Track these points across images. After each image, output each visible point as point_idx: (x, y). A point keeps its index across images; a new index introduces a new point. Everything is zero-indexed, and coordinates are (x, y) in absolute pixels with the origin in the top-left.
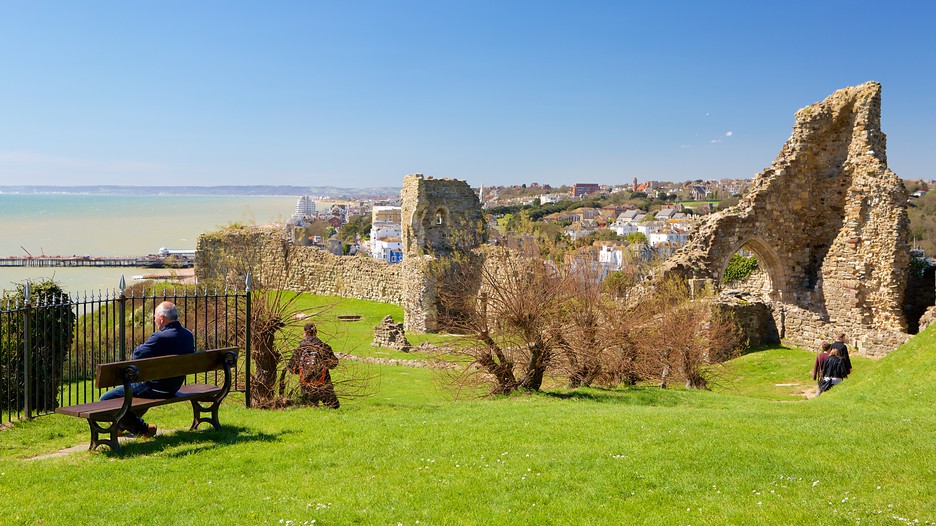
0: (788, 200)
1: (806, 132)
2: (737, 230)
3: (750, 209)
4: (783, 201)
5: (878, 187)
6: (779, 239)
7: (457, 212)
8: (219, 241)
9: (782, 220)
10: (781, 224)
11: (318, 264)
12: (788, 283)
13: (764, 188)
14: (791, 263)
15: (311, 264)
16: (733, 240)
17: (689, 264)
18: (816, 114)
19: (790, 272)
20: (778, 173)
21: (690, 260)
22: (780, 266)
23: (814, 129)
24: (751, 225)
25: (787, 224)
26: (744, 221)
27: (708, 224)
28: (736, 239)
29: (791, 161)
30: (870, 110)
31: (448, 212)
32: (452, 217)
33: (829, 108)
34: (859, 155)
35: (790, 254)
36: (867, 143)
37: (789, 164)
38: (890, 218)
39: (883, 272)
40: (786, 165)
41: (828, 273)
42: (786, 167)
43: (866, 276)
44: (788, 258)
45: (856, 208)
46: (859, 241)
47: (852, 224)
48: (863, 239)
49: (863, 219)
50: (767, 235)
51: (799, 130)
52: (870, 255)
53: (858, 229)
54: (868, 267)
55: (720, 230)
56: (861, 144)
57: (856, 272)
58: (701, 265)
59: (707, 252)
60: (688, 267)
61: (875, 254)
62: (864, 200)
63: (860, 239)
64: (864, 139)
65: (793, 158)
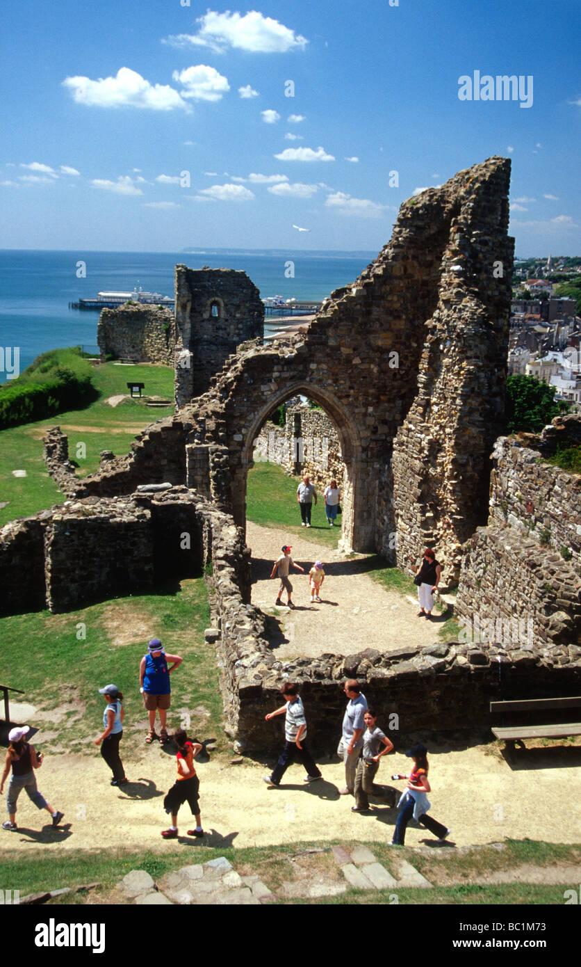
0: (369, 332)
1: (406, 232)
2: (276, 374)
3: (299, 345)
4: (358, 333)
6: (351, 388)
7: (231, 304)
9: (356, 361)
10: (355, 367)
12: (364, 449)
14: (370, 421)
16: (268, 389)
17: (193, 422)
18: (420, 205)
19: (367, 433)
20: (354, 293)
21: (196, 416)
22: (352, 425)
23: (413, 228)
24: (301, 368)
25: (365, 366)
26: (288, 362)
28: (274, 386)
29: (376, 276)
32: (226, 311)
33: (442, 197)
34: (443, 271)
35: (371, 409)
36: (455, 253)
37: (372, 280)
38: (458, 374)
39: (446, 458)
40: (367, 281)
41: (401, 444)
42: (367, 286)
43: (431, 459)
44: (365, 415)
45: (426, 354)
46: (427, 405)
47: (422, 378)
48: (432, 402)
49: (434, 371)
50: (330, 381)
51: (397, 229)
52: (437, 428)
53: (429, 385)
54: (436, 447)
55: (246, 375)
56: (448, 254)
57: (421, 451)
58: (211, 424)
59: (223, 405)
60: (190, 426)
61: (442, 427)
62: (436, 343)
63: (428, 401)
64: (454, 246)
65: (379, 271)
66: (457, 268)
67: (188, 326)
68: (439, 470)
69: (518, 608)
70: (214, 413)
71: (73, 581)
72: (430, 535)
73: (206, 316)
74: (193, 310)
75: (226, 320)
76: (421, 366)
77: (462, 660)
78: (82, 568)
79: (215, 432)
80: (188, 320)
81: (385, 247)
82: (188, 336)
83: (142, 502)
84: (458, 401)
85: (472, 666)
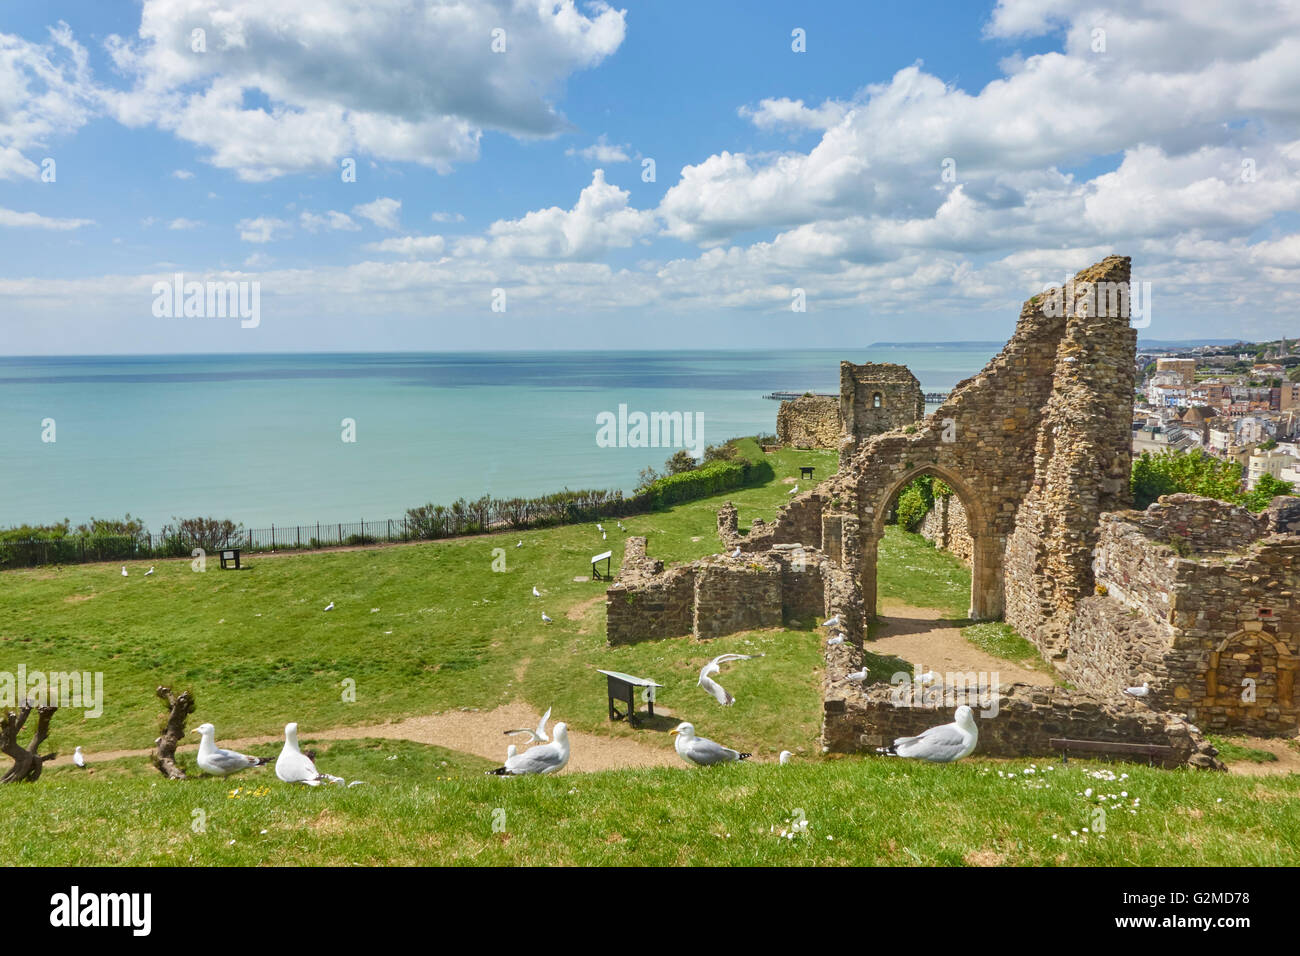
0: (992, 419)
1: (1029, 327)
2: (903, 455)
3: (926, 430)
4: (982, 420)
6: (976, 468)
7: (894, 395)
9: (981, 444)
10: (977, 449)
12: (990, 525)
13: (953, 402)
14: (995, 499)
16: (896, 468)
17: (829, 495)
18: (1041, 303)
19: (993, 510)
20: (977, 383)
21: (831, 490)
22: (977, 502)
23: (1039, 324)
24: (926, 449)
25: (989, 449)
26: (916, 445)
28: (902, 466)
29: (999, 369)
31: (884, 396)
32: (888, 401)
34: (1058, 362)
35: (995, 488)
36: (1069, 345)
37: (995, 371)
38: (1068, 455)
39: (1059, 531)
40: (990, 372)
41: (1022, 520)
42: (989, 376)
43: (1047, 533)
44: (991, 493)
45: (1040, 437)
46: (1043, 484)
47: (1038, 459)
48: (1047, 481)
49: (1048, 454)
50: (955, 462)
51: (1020, 326)
52: (1052, 505)
53: (1044, 465)
54: (1049, 521)
55: (876, 455)
56: (1062, 346)
57: (1038, 526)
58: (845, 497)
59: (856, 481)
60: (826, 499)
61: (1056, 504)
62: (1049, 427)
63: (1044, 480)
64: (1070, 339)
65: (1002, 363)
66: (1071, 359)
67: (851, 415)
68: (1054, 543)
69: (1111, 670)
70: (848, 488)
71: (715, 618)
72: (1047, 605)
73: (868, 406)
74: (856, 401)
75: (888, 411)
76: (1036, 449)
77: (1026, 700)
78: (723, 609)
79: (848, 504)
80: (851, 410)
81: (1009, 342)
82: (851, 423)
83: (776, 558)
84: (1069, 481)
85: (1034, 706)
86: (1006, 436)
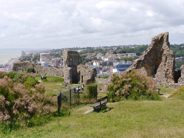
0: (151, 56)
2: (141, 63)
3: (143, 58)
5: (169, 53)
6: (149, 64)
7: (75, 58)
8: (18, 64)
9: (149, 60)
11: (41, 69)
13: (146, 54)
14: (151, 69)
15: (40, 69)
16: (140, 65)
18: (156, 38)
19: (151, 71)
20: (149, 51)
21: (132, 69)
22: (149, 70)
23: (155, 41)
24: (144, 62)
25: (151, 61)
26: (142, 61)
27: (135, 61)
29: (151, 48)
30: (167, 38)
31: (73, 58)
32: (74, 59)
33: (158, 37)
38: (172, 60)
41: (159, 71)
43: (167, 71)
51: (152, 42)
59: (135, 67)
62: (166, 56)
63: (165, 64)
64: (166, 44)
68: (169, 73)
75: (74, 61)
80: (68, 61)
84: (172, 63)
86: (152, 59)
